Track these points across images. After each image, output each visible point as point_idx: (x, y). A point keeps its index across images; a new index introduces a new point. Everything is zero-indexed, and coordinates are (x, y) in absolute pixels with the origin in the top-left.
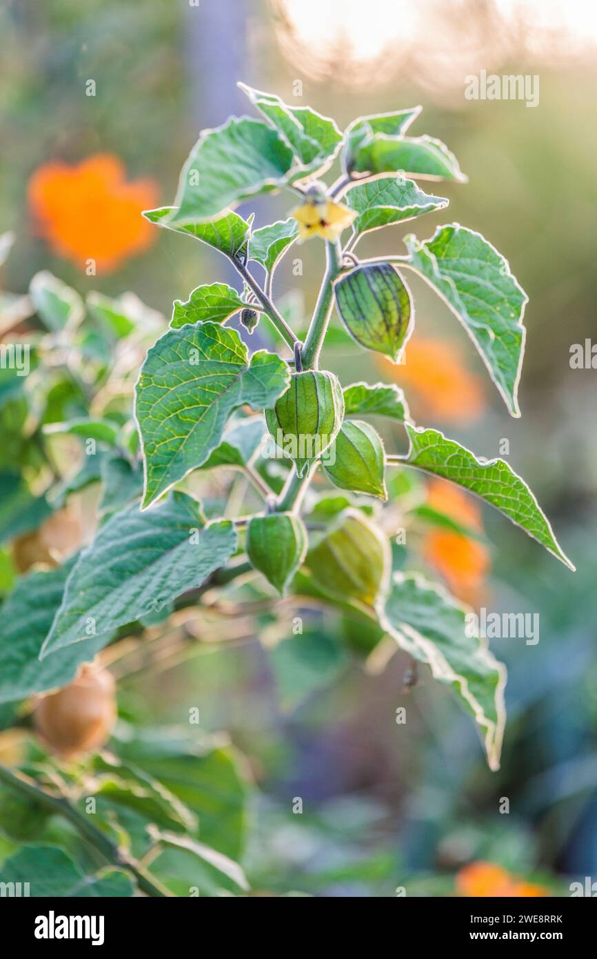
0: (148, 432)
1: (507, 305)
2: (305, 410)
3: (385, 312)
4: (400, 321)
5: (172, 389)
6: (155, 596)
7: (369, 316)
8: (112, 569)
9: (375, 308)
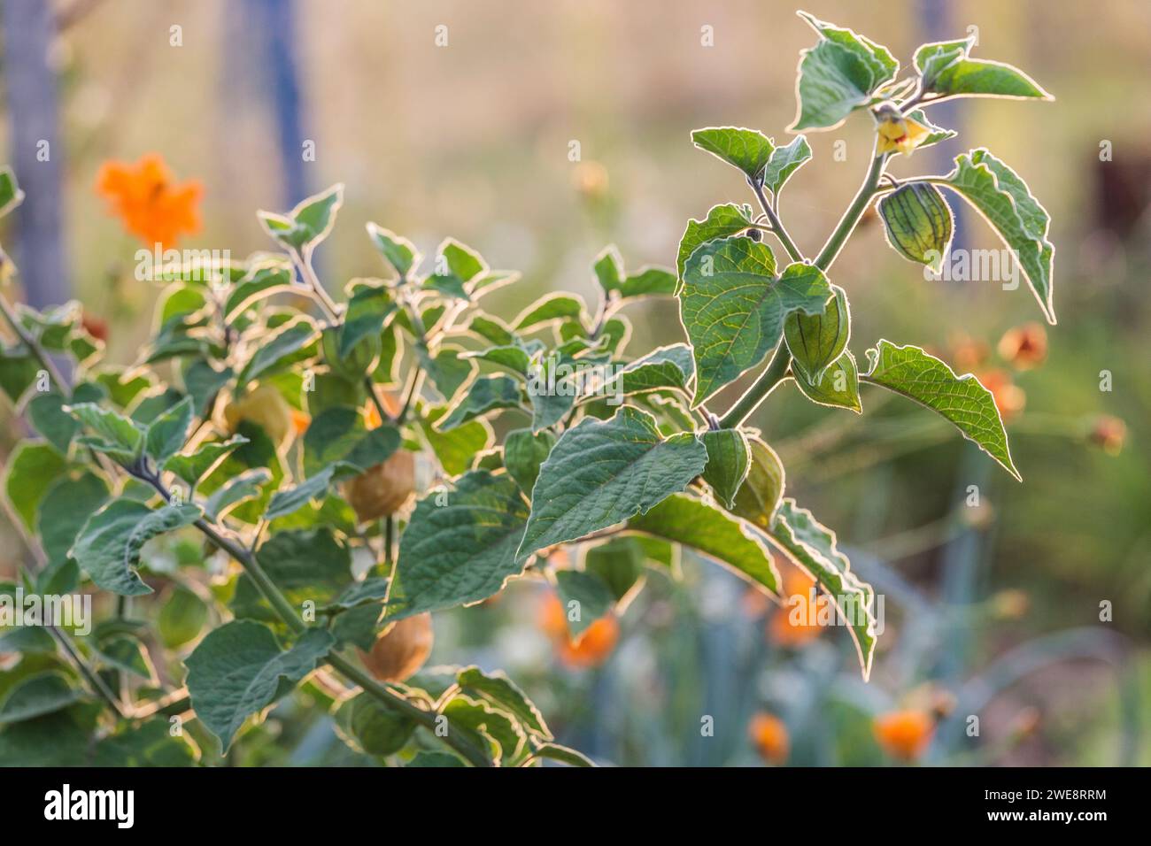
0: (696, 336)
1: (1035, 223)
2: (828, 321)
3: (934, 226)
4: (944, 234)
5: (715, 297)
6: (638, 501)
7: (918, 229)
8: (578, 479)
9: (925, 221)
